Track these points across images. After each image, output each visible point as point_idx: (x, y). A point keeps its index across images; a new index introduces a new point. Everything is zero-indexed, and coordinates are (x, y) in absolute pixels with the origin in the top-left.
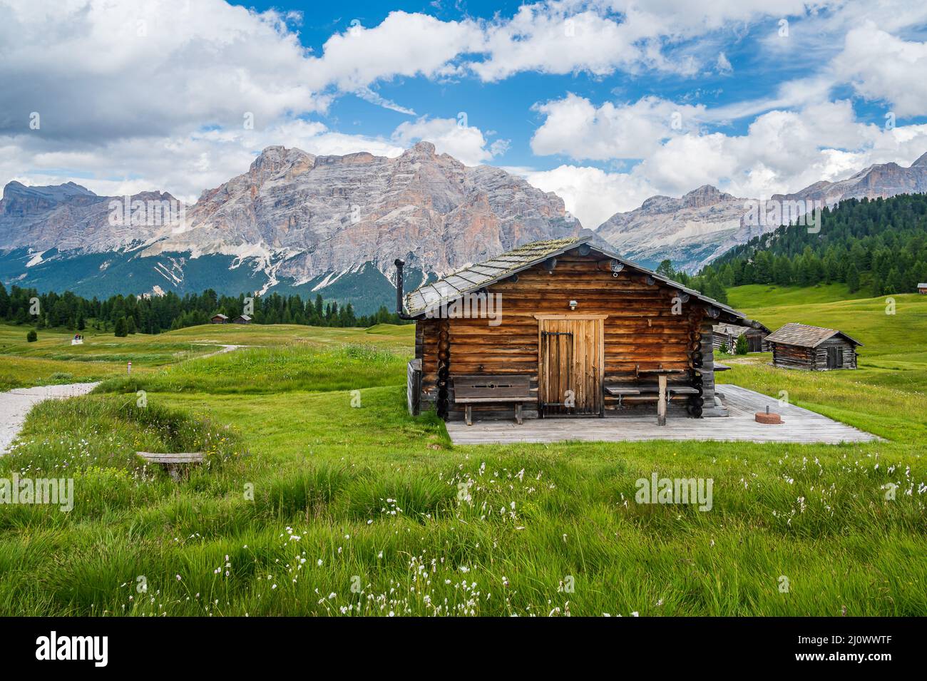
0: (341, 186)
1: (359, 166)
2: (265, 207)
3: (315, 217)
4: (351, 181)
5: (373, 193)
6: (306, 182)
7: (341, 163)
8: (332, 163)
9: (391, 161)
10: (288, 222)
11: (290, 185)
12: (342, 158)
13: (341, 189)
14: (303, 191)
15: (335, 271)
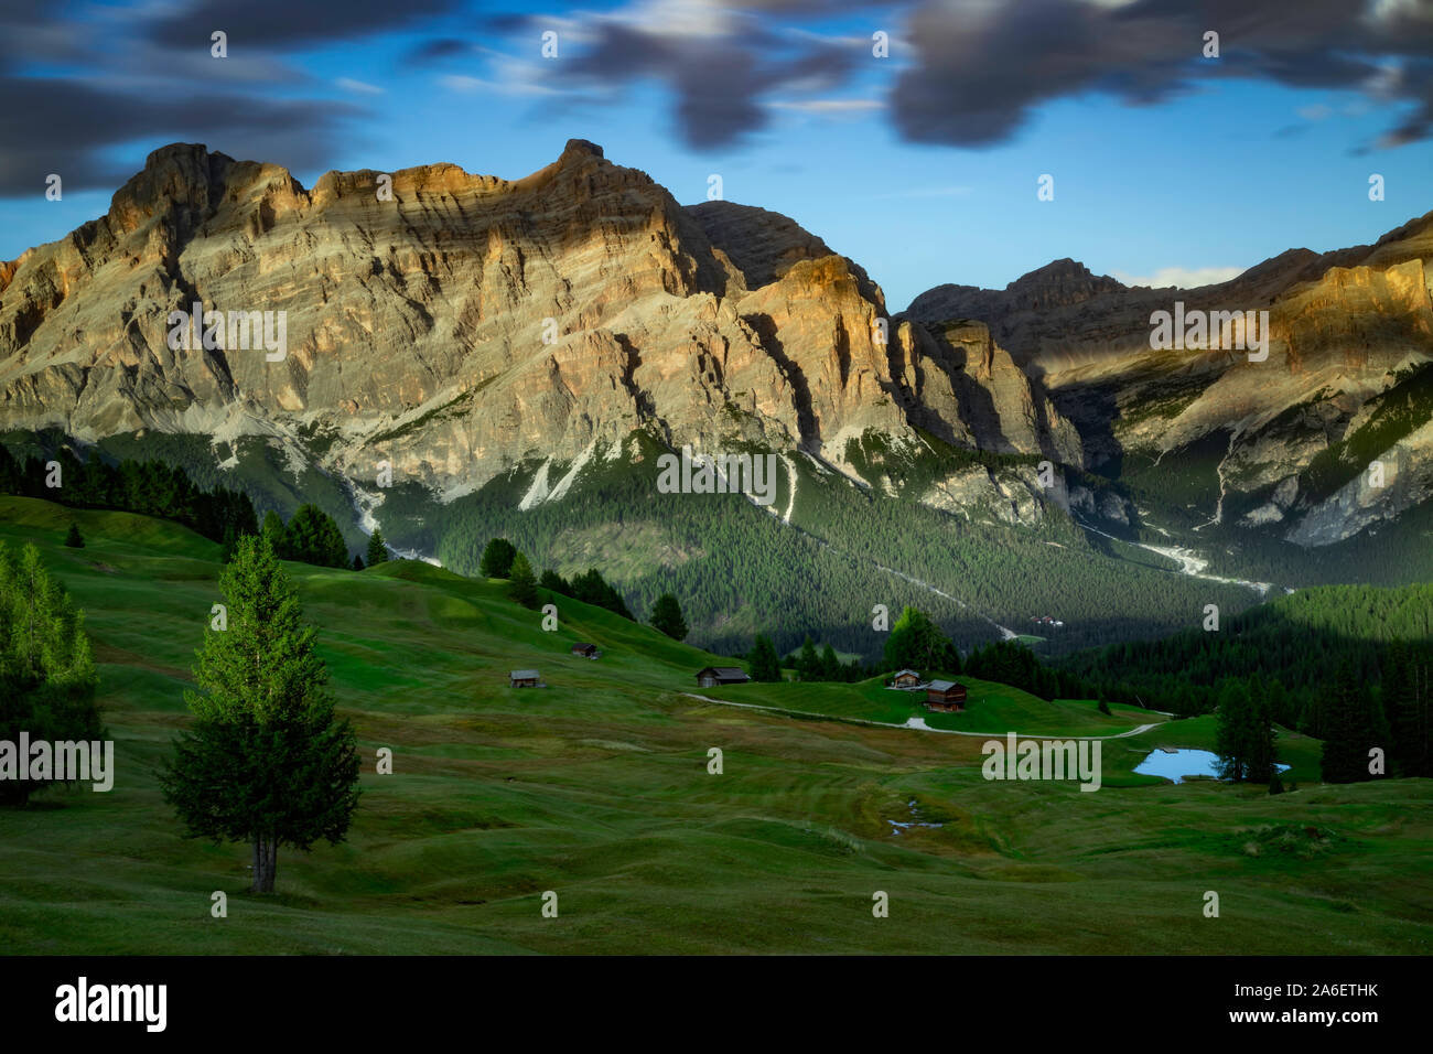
15: (550, 459)
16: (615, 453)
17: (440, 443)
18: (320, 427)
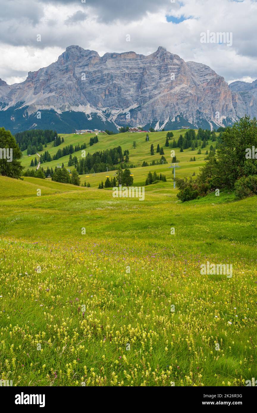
0: (128, 72)
1: (130, 60)
2: (84, 84)
3: (122, 90)
4: (131, 69)
5: (154, 76)
6: (107, 69)
7: (120, 58)
8: (115, 58)
9: (147, 57)
10: (104, 93)
11: (98, 70)
12: (120, 54)
13: (128, 73)
14: (108, 74)
15: (159, 121)
16: (173, 120)
17: (135, 116)
18: (107, 111)
